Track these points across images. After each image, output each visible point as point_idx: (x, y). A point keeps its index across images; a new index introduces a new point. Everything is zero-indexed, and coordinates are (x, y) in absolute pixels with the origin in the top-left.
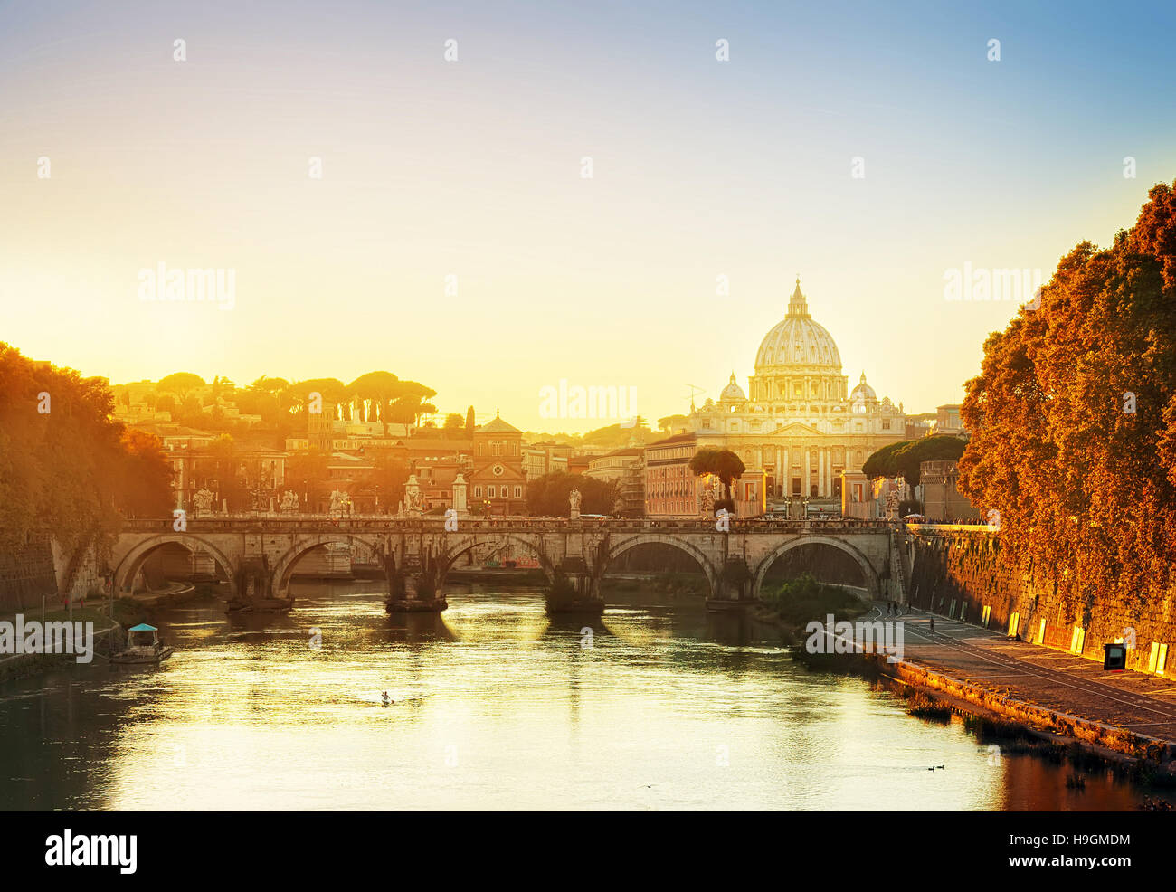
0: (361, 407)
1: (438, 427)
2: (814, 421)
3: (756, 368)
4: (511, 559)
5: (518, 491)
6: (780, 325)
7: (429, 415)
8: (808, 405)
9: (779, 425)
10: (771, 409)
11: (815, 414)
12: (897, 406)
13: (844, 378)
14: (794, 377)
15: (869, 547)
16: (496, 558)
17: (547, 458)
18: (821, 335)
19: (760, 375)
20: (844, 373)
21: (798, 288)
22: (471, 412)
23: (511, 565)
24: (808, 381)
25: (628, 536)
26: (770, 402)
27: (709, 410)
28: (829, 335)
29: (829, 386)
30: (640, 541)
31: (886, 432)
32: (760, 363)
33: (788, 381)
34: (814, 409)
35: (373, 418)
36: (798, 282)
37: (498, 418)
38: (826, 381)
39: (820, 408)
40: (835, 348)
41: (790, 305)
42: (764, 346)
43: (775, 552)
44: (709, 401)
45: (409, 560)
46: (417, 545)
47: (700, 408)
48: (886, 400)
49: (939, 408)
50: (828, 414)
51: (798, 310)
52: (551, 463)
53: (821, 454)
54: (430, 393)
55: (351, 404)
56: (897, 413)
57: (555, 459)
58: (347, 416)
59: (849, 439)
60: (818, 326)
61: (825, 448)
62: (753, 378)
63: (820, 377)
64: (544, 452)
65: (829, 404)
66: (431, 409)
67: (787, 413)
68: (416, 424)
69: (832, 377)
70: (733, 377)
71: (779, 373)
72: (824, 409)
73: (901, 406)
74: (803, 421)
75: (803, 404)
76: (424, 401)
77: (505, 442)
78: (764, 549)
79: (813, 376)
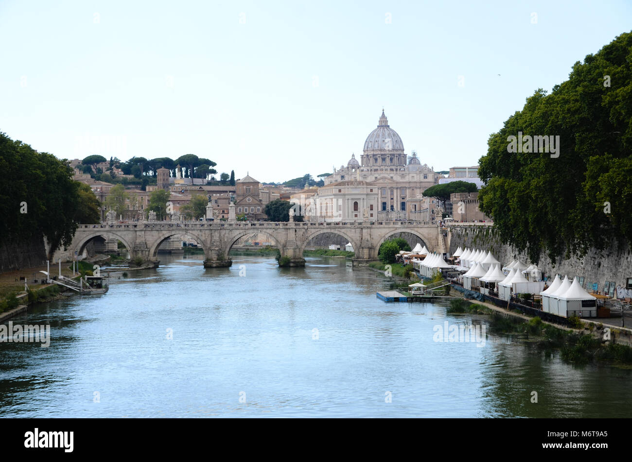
0: (181, 171)
1: (218, 180)
2: (392, 175)
3: (364, 151)
4: (257, 241)
5: (259, 210)
6: (375, 131)
7: (213, 174)
8: (389, 168)
9: (376, 178)
10: (371, 170)
11: (392, 172)
12: (431, 168)
13: (405, 155)
14: (382, 155)
15: (428, 234)
16: (250, 241)
17: (269, 194)
18: (394, 135)
19: (366, 154)
20: (405, 153)
21: (383, 112)
22: (233, 173)
23: (256, 244)
24: (388, 156)
25: (317, 230)
26: (371, 167)
27: (343, 171)
28: (398, 135)
29: (398, 159)
30: (322, 232)
31: (426, 180)
32: (366, 148)
33: (379, 157)
34: (392, 170)
35: (186, 176)
36: (383, 110)
37: (248, 175)
38: (397, 156)
39: (395, 170)
40: (401, 141)
41: (380, 121)
42: (368, 141)
43: (384, 236)
44: (343, 167)
45: (214, 242)
46: (218, 235)
47: (338, 170)
48: (426, 165)
49: (450, 169)
50: (398, 172)
51: (384, 124)
52: (271, 196)
53: (395, 191)
54: (214, 164)
55: (177, 170)
56: (430, 171)
57: (273, 194)
58: (174, 175)
59: (408, 184)
60: (393, 131)
61: (397, 188)
62: (363, 156)
63: (394, 155)
64: (268, 191)
65: (398, 168)
66: (214, 172)
67: (379, 172)
68: (207, 178)
69: (400, 155)
70: (353, 155)
71: (375, 153)
72: (397, 170)
73: (432, 168)
74: (386, 176)
75: (386, 167)
76: (211, 168)
77: (251, 187)
78: (379, 235)
79: (391, 155)
